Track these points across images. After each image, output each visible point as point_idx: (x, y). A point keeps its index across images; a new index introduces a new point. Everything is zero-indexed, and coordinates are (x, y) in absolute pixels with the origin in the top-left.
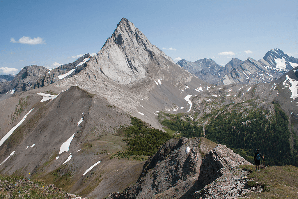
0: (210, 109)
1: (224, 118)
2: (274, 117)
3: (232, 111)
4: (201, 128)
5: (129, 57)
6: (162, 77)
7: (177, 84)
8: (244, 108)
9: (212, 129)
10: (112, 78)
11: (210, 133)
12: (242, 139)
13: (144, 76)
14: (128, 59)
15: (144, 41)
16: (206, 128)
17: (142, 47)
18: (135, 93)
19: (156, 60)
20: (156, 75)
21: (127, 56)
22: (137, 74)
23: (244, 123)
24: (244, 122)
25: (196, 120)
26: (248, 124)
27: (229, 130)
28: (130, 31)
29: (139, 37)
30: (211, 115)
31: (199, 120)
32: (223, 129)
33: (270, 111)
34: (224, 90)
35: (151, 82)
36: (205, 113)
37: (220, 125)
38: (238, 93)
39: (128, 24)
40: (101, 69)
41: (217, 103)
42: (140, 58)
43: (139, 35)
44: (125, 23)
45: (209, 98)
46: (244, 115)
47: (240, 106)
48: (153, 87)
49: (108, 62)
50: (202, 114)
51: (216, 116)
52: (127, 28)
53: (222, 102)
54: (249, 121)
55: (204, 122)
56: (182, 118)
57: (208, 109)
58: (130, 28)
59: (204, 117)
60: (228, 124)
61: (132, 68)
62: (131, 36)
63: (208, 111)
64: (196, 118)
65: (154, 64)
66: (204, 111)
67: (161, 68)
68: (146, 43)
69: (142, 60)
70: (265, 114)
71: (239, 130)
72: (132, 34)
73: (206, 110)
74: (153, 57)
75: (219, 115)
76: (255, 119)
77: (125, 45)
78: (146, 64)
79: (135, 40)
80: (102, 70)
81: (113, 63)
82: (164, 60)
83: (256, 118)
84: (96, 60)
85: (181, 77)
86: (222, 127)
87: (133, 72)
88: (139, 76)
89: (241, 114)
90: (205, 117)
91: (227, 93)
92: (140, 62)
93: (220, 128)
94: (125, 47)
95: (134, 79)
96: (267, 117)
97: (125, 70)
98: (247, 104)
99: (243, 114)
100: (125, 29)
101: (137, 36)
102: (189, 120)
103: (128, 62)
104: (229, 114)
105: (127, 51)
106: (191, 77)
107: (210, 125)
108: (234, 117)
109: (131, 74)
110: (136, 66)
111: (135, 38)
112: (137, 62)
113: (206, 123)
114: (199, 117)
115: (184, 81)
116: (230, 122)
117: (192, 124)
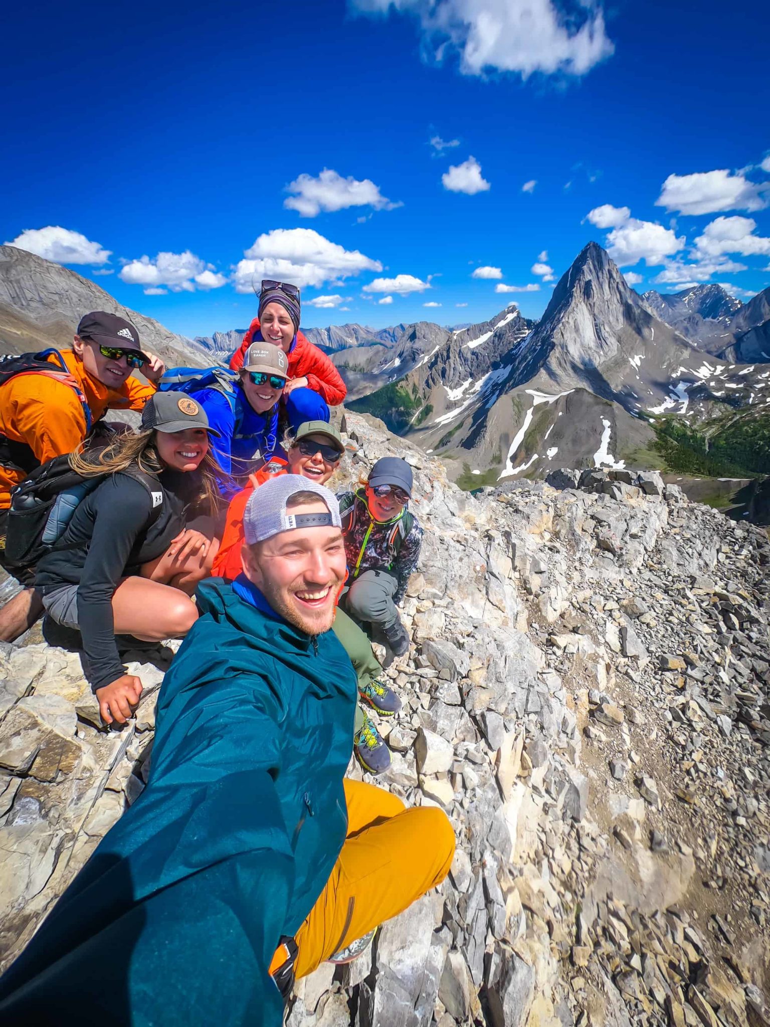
1: (745, 427)
3: (762, 416)
4: (703, 439)
5: (598, 322)
6: (642, 352)
9: (722, 442)
10: (577, 360)
11: (718, 448)
13: (616, 352)
14: (596, 325)
15: (621, 287)
16: (710, 439)
17: (615, 298)
19: (635, 320)
20: (632, 349)
21: (595, 321)
22: (606, 349)
25: (695, 427)
27: (752, 446)
28: (601, 269)
29: (613, 279)
30: (721, 420)
31: (699, 426)
32: (741, 444)
34: (752, 376)
35: (626, 361)
36: (710, 415)
37: (736, 438)
39: (600, 255)
40: (566, 347)
41: (733, 400)
42: (611, 319)
43: (614, 275)
44: (595, 253)
45: (719, 390)
48: (628, 370)
49: (575, 334)
50: (705, 417)
51: (730, 423)
52: (596, 263)
53: (745, 398)
55: (708, 430)
56: (674, 423)
57: (717, 410)
58: (600, 263)
59: (708, 423)
60: (752, 436)
61: (600, 339)
62: (601, 280)
63: (716, 415)
64: (695, 423)
65: (630, 329)
66: (708, 413)
68: (623, 289)
69: (614, 323)
72: (603, 274)
73: (712, 411)
74: (630, 315)
75: (735, 421)
77: (595, 300)
78: (619, 328)
79: (605, 285)
80: (569, 348)
81: (579, 335)
84: (561, 332)
85: (672, 350)
86: (739, 440)
87: (601, 346)
88: (609, 354)
90: (710, 423)
92: (611, 327)
93: (736, 442)
94: (594, 303)
95: (602, 359)
97: (591, 345)
100: (594, 266)
101: (611, 277)
102: (684, 425)
103: (596, 329)
104: (755, 420)
105: (596, 311)
106: (689, 349)
107: (719, 436)
108: (764, 427)
109: (599, 349)
110: (607, 335)
111: (607, 281)
112: (607, 329)
113: (711, 432)
114: (699, 423)
115: (678, 357)
116: (755, 433)
117: (689, 433)
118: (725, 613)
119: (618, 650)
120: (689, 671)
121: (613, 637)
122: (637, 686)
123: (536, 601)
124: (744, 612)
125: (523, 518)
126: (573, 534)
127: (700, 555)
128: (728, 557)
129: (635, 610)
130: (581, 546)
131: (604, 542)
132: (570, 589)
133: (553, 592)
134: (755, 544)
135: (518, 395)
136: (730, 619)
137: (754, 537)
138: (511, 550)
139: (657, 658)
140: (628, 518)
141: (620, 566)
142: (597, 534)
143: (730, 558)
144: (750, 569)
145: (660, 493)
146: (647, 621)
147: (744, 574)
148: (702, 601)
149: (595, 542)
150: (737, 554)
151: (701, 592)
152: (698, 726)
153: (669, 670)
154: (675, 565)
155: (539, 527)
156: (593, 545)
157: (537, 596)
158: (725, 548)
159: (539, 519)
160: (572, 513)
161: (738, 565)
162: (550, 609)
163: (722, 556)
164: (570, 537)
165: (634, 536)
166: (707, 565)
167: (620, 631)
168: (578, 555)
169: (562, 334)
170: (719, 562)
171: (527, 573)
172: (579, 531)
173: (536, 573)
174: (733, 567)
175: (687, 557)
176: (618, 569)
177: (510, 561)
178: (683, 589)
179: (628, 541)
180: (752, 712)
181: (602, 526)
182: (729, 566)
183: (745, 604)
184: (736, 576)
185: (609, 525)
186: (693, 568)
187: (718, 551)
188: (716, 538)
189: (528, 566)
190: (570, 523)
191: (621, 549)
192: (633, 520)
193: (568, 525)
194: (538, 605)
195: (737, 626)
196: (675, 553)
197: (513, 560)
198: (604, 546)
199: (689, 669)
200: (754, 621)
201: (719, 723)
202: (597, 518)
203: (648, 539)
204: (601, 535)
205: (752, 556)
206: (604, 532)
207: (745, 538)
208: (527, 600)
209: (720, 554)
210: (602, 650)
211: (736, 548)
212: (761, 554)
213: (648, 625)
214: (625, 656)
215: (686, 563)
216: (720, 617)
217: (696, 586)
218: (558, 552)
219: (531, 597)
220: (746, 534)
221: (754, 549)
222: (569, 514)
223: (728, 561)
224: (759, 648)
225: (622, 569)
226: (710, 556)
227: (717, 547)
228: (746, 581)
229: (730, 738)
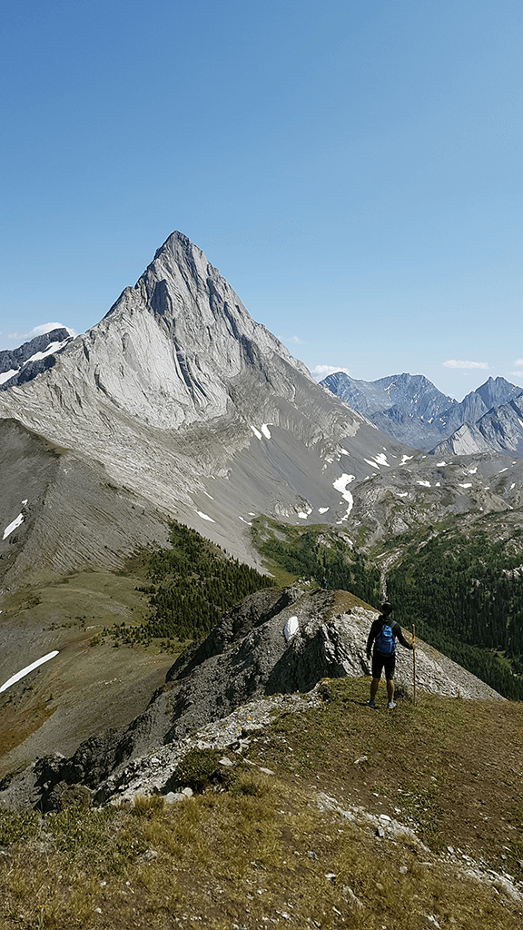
0: (405, 521)
1: (448, 553)
3: (474, 533)
4: (376, 574)
5: (183, 352)
6: (275, 418)
7: (315, 441)
8: (511, 526)
9: (409, 581)
10: (129, 408)
11: (402, 592)
12: (501, 621)
13: (224, 411)
14: (180, 358)
15: (232, 309)
16: (389, 574)
17: (224, 326)
18: (192, 455)
19: (261, 366)
20: (256, 410)
21: (178, 349)
22: (203, 402)
23: (509, 573)
24: (510, 568)
25: (363, 550)
27: (462, 589)
28: (193, 276)
29: (219, 296)
30: (408, 539)
31: (370, 548)
32: (443, 584)
34: (452, 470)
35: (241, 429)
36: (391, 530)
37: (434, 571)
38: (497, 481)
39: (189, 254)
40: (97, 377)
41: (428, 506)
42: (217, 357)
43: (220, 291)
44: (180, 249)
45: (405, 489)
46: (511, 548)
47: (501, 521)
48: (247, 443)
49: (122, 360)
50: (380, 531)
51: (424, 543)
52: (183, 264)
53: (445, 503)
55: (385, 557)
56: (320, 540)
57: (400, 520)
58: (192, 265)
59: (387, 543)
60: (459, 569)
61: (189, 384)
62: (194, 291)
63: (400, 527)
64: (364, 543)
65: (254, 379)
66: (386, 525)
67: (273, 392)
68: (236, 315)
69: (222, 364)
71: (491, 591)
72: (198, 283)
73: (392, 523)
74: (252, 360)
75: (431, 541)
77: (175, 315)
78: (230, 375)
79: (204, 302)
80: (102, 381)
81: (135, 365)
82: (284, 371)
84: (85, 348)
85: (327, 422)
86: (439, 577)
87: (193, 397)
88: (208, 410)
89: (501, 545)
90: (390, 542)
91: (463, 479)
92: (215, 368)
93: (434, 581)
94: (174, 320)
95: (192, 417)
97: (169, 389)
99: (508, 544)
100: (180, 266)
101: (212, 291)
102: (340, 545)
103: (181, 365)
104: (463, 541)
105: (178, 334)
106: (357, 424)
107: (404, 568)
108: (479, 552)
109: (187, 401)
110: (202, 378)
111: (206, 297)
112: (205, 369)
113: (390, 560)
114: (371, 543)
115: (336, 433)
116: (464, 564)
117: (349, 561)
169: (86, 352)
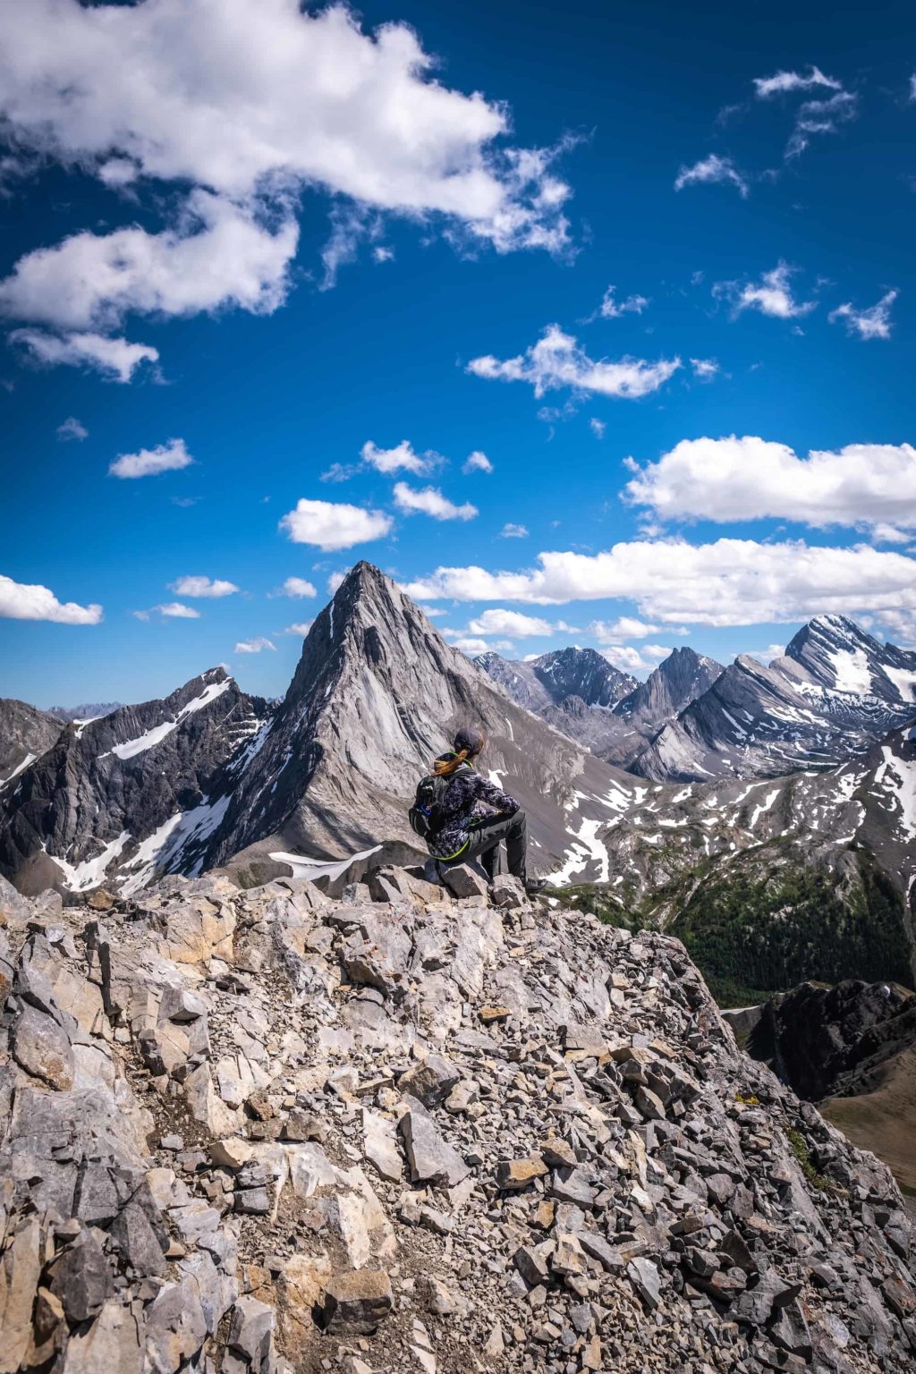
0: (665, 871)
1: (717, 902)
2: (859, 893)
3: (733, 877)
5: (403, 704)
6: (501, 765)
7: (548, 786)
8: (766, 864)
10: (379, 782)
12: (778, 964)
14: (401, 712)
15: (433, 641)
17: (427, 662)
19: (473, 704)
21: (397, 702)
23: (776, 916)
24: (776, 910)
25: (635, 907)
26: (789, 916)
27: (739, 939)
28: (390, 611)
29: (417, 629)
30: (674, 890)
31: (640, 905)
32: (721, 935)
33: (848, 876)
34: (694, 804)
36: (655, 883)
37: (709, 923)
38: (739, 813)
39: (382, 586)
40: (348, 754)
41: (681, 850)
42: (428, 700)
43: (417, 621)
44: (373, 582)
45: (652, 832)
46: (772, 890)
47: (755, 860)
49: (362, 730)
50: (645, 885)
51: (690, 894)
52: (379, 599)
54: (789, 909)
55: (658, 913)
57: (661, 871)
58: (386, 598)
59: (655, 898)
60: (732, 918)
61: (414, 739)
62: (393, 627)
63: (662, 880)
66: (648, 877)
67: (491, 733)
68: (437, 647)
69: (435, 708)
70: (834, 885)
71: (765, 935)
72: (395, 617)
73: (654, 874)
74: (462, 696)
75: (697, 891)
76: (807, 903)
77: (389, 664)
79: (404, 638)
80: (354, 758)
81: (372, 732)
82: (494, 703)
83: (807, 898)
84: (334, 726)
85: (553, 760)
86: (716, 928)
87: (421, 754)
89: (762, 887)
90: (657, 898)
91: (707, 814)
92: (431, 715)
93: (713, 933)
94: (389, 670)
96: (839, 894)
97: (400, 750)
98: (774, 852)
99: (768, 886)
100: (377, 603)
101: (411, 624)
103: (403, 719)
104: (726, 887)
105: (396, 686)
106: (581, 757)
107: (680, 923)
108: (744, 897)
109: (416, 758)
110: (426, 731)
111: (406, 632)
112: (425, 718)
113: (664, 915)
114: (639, 899)
115: (566, 773)
116: (735, 912)
118: (631, 1086)
119: (397, 1175)
120: (559, 1184)
121: (381, 1144)
122: (448, 1240)
123: (178, 1089)
124: (664, 1078)
125: (151, 926)
126: (282, 958)
127: (572, 990)
128: (627, 996)
129: (432, 1082)
130: (302, 979)
131: (357, 965)
132: (278, 1068)
133: (225, 1067)
134: (669, 968)
135: (253, 867)
136: (643, 1095)
137: (663, 953)
138: (96, 962)
139: (491, 1174)
140: (411, 924)
141: (404, 1020)
142: (340, 953)
143: (633, 996)
144: (669, 1011)
145: (484, 892)
146: (463, 1104)
147: (661, 1021)
148: (585, 1070)
149: (337, 971)
150: (644, 990)
151: (582, 1055)
152: (583, 1285)
153: (517, 1192)
154: (526, 1013)
155: (194, 948)
156: (333, 980)
157: (179, 1075)
158: (619, 979)
159: (193, 928)
160: (276, 911)
161: (647, 1004)
162: (213, 1099)
163: (617, 995)
164: (276, 964)
165: (431, 965)
166: (592, 1013)
167: (399, 1130)
168: (298, 1001)
169: (335, 729)
170: (614, 1007)
171: (151, 1024)
172: (295, 948)
173: (175, 1021)
174: (639, 1010)
175: (545, 992)
176: (399, 1027)
177: (97, 993)
178: (543, 1048)
179: (422, 977)
180: (703, 1253)
181: (347, 936)
182: (632, 1011)
183: (663, 1062)
184: (649, 1027)
185: (363, 929)
186: (562, 1012)
187: (609, 985)
188: (598, 961)
189: (153, 1008)
190: (273, 934)
191: (397, 977)
192: (422, 931)
193: (269, 940)
194: (182, 1099)
195: (662, 1112)
196: (520, 988)
197: (104, 988)
198: (358, 977)
199: (558, 1179)
200: (688, 1095)
201: (634, 1275)
202: (337, 921)
203: (464, 970)
204: (347, 951)
205: (673, 992)
206: (353, 946)
207: (651, 960)
208: (151, 1089)
209: (613, 990)
210: (356, 1176)
211: (640, 979)
212: (685, 987)
213: (464, 1112)
214: (419, 1184)
215: (546, 1006)
216: (625, 1096)
217: (569, 1044)
218: (243, 991)
219: (165, 1080)
220: (651, 951)
221: (672, 979)
222: (270, 916)
223: (629, 1002)
224: (713, 1154)
225: (409, 1028)
226: (593, 992)
227: (605, 977)
228: (667, 1033)
229: (665, 1311)
